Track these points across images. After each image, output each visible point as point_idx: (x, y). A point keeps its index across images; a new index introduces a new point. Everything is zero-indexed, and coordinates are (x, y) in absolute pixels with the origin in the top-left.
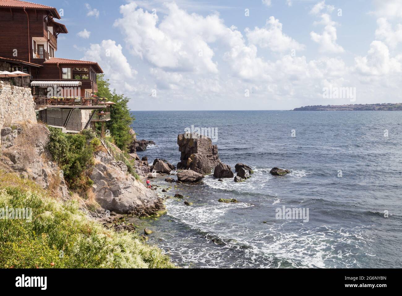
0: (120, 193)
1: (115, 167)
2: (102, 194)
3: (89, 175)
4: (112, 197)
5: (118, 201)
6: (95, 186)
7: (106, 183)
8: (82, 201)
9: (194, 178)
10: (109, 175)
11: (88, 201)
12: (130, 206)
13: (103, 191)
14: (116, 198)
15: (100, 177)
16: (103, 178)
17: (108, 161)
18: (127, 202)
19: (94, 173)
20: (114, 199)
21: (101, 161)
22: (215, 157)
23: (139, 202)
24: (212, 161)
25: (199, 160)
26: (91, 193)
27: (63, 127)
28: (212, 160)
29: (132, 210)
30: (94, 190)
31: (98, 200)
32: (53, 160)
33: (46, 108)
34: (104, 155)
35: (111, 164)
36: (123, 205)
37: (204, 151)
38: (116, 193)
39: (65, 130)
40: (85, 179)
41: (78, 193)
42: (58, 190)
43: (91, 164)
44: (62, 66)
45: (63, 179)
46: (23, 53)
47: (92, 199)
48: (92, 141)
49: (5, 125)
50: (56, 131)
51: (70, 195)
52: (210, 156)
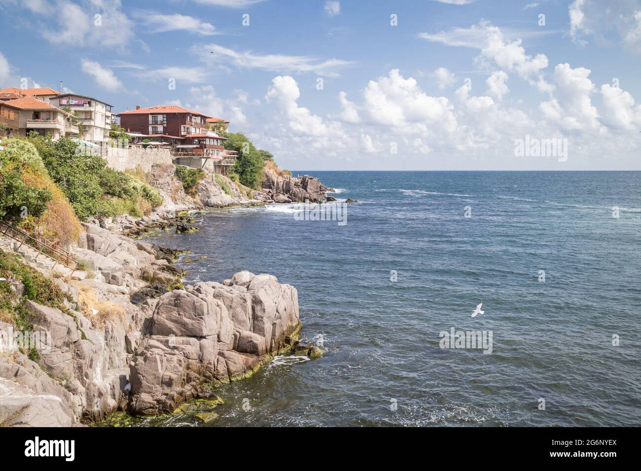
0: (211, 198)
1: (212, 186)
2: (203, 198)
3: (197, 188)
4: (207, 199)
5: (209, 201)
6: (200, 194)
7: (205, 193)
8: (191, 199)
10: (207, 189)
11: (195, 200)
12: (214, 204)
13: (203, 196)
16: (204, 190)
17: (209, 183)
18: (213, 202)
19: (199, 187)
21: (205, 182)
23: (220, 203)
26: (197, 196)
27: (187, 166)
30: (199, 195)
31: (201, 200)
32: (180, 180)
33: (178, 157)
34: (207, 180)
36: (211, 203)
37: (313, 188)
38: (209, 197)
39: (188, 168)
40: (194, 190)
41: (191, 195)
42: (179, 193)
43: (198, 183)
44: (194, 138)
45: (183, 188)
46: (177, 133)
47: (198, 199)
48: (201, 173)
49: (154, 164)
50: (183, 168)
51: (186, 196)
52: (317, 192)
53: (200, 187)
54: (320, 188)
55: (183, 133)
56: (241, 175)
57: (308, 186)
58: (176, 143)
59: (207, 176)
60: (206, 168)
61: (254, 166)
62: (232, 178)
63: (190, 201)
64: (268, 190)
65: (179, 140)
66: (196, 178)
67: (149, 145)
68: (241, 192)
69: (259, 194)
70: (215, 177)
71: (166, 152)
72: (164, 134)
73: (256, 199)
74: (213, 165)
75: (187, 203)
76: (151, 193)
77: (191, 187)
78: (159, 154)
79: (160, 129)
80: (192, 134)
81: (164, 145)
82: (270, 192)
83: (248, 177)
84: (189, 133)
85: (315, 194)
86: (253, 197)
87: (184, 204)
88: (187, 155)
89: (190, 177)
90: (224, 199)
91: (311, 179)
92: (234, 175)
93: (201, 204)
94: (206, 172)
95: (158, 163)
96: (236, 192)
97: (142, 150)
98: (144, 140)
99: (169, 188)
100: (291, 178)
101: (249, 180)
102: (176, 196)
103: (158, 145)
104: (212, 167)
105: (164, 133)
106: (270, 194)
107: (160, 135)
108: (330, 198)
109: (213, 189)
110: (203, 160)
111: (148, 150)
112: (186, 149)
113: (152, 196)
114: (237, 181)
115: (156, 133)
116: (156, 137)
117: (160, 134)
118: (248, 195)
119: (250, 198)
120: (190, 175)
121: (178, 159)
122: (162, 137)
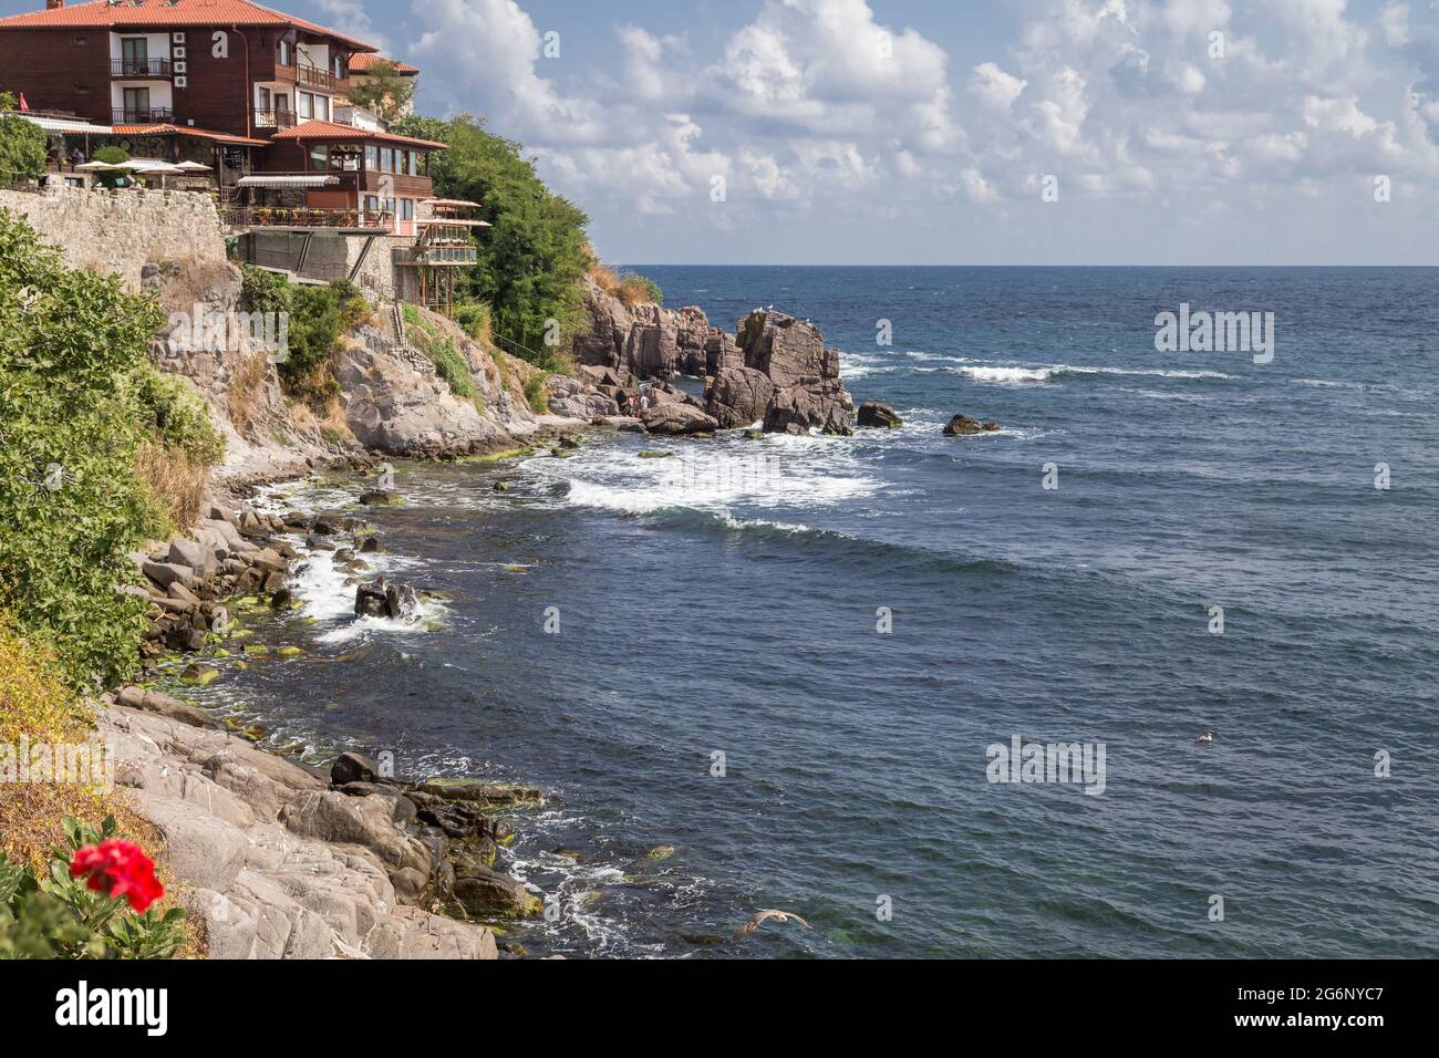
0: (395, 414)
1: (398, 362)
2: (359, 413)
3: (333, 372)
4: (377, 421)
5: (387, 428)
6: (347, 396)
7: (370, 391)
8: (312, 420)
9: (681, 422)
10: (377, 375)
11: (326, 423)
12: (410, 441)
13: (362, 407)
14: (387, 423)
15: (359, 378)
16: (366, 380)
17: (383, 347)
18: (407, 432)
19: (344, 367)
20: (381, 425)
21: (368, 345)
22: (829, 384)
23: (435, 436)
24: (817, 397)
25: (727, 382)
26: (335, 408)
27: (289, 272)
28: (817, 393)
29: (414, 448)
30: (343, 402)
31: (352, 424)
33: (247, 231)
34: (373, 333)
35: (389, 353)
36: (398, 440)
37: (794, 366)
38: (387, 412)
39: (293, 278)
40: (321, 378)
41: (309, 403)
42: (259, 391)
43: (340, 349)
44: (311, 142)
45: (273, 372)
46: (238, 117)
47: (338, 420)
48: (351, 303)
49: (149, 260)
50: (272, 279)
51: (289, 405)
52: (811, 382)
53: (348, 365)
54: (824, 363)
55: (260, 121)
56: (496, 308)
57: (775, 358)
58: (230, 165)
59: (375, 317)
60: (368, 282)
61: (547, 268)
62: (464, 320)
63: (305, 426)
64: (599, 371)
65: (243, 148)
66: (329, 323)
67: (122, 173)
68: (506, 386)
69: (573, 390)
70: (407, 319)
71: (198, 208)
72: (176, 123)
73: (562, 412)
74: (389, 263)
75: (293, 438)
76: (177, 407)
77: (308, 366)
78: (172, 216)
79: (160, 98)
80: (300, 121)
81: (190, 173)
82: (607, 380)
83: (524, 316)
84: (287, 118)
85: (802, 392)
86: (550, 402)
87: (283, 442)
88: (289, 220)
89: (305, 321)
90: (453, 419)
91: (786, 324)
92: (472, 307)
93: (354, 442)
94: (369, 296)
95: (168, 255)
96: (487, 386)
97: (100, 198)
98: (103, 150)
99: (221, 371)
100: (662, 314)
101: (527, 328)
102: (251, 409)
103: (158, 175)
104: (385, 275)
105: (179, 115)
106: (613, 390)
107: (162, 128)
108: (874, 409)
109: (406, 376)
110: (354, 245)
111: (125, 197)
112: (279, 191)
113: (181, 423)
114: (485, 333)
115: (143, 117)
116: (144, 137)
117: (160, 121)
118: (529, 397)
119: (538, 410)
120: (305, 312)
121: (248, 239)
122: (170, 138)
